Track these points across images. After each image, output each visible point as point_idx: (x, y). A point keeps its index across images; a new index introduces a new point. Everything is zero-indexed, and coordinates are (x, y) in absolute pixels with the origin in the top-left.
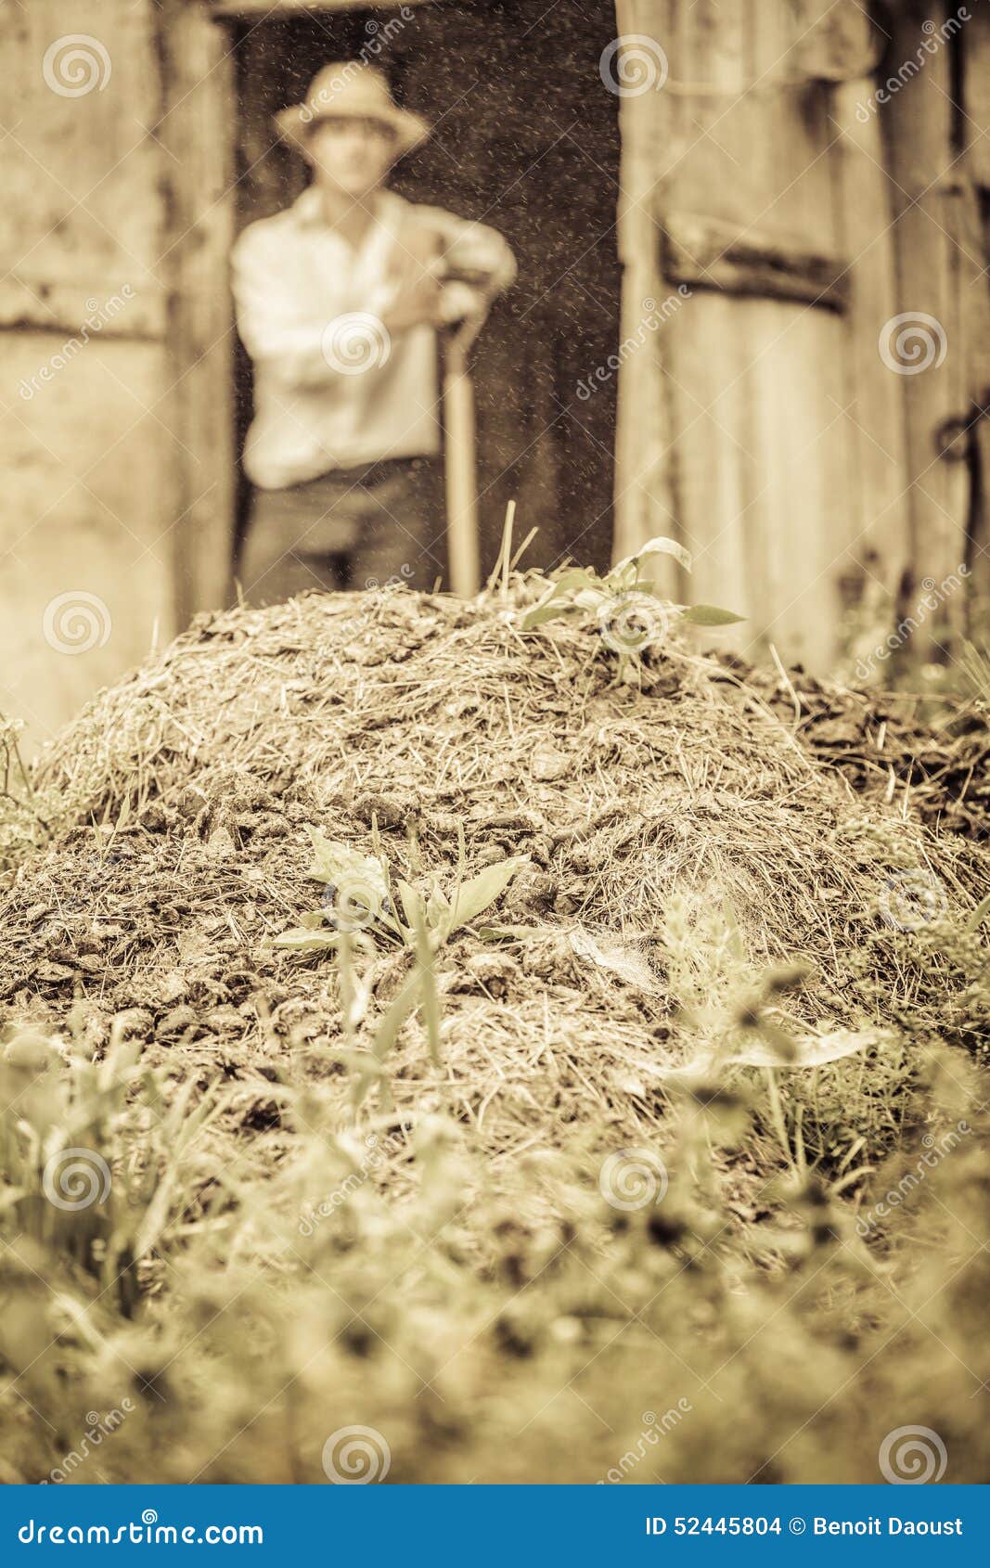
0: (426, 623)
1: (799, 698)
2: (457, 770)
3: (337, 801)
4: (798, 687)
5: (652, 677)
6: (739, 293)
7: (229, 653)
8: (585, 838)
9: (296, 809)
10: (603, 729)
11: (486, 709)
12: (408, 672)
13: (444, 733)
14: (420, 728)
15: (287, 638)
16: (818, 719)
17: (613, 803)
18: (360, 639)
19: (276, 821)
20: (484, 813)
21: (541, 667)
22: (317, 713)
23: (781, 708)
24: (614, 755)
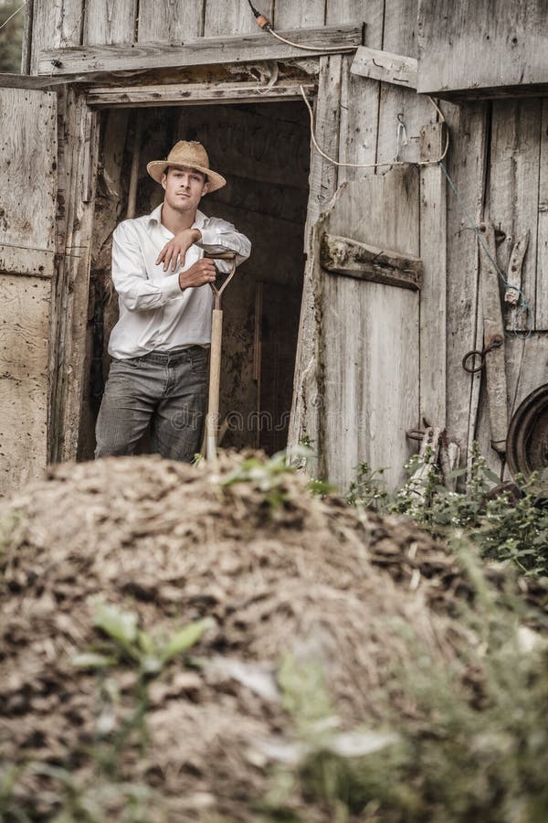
0: (170, 479)
1: (370, 526)
2: (180, 566)
3: (114, 581)
4: (370, 520)
5: (290, 517)
6: (362, 279)
7: (63, 489)
8: (245, 607)
9: (91, 584)
10: (261, 547)
11: (198, 532)
12: (157, 507)
13: (174, 544)
14: (162, 540)
15: (94, 483)
16: (381, 539)
17: (262, 589)
18: (133, 487)
19: (78, 591)
20: (192, 590)
21: (229, 510)
22: (107, 527)
23: (360, 531)
24: (264, 562)
